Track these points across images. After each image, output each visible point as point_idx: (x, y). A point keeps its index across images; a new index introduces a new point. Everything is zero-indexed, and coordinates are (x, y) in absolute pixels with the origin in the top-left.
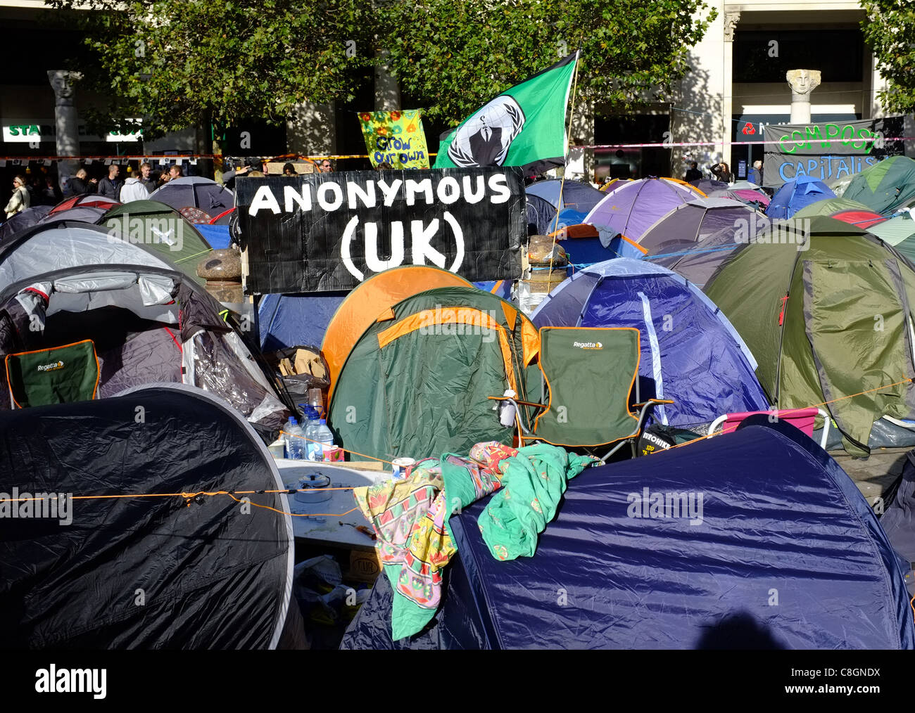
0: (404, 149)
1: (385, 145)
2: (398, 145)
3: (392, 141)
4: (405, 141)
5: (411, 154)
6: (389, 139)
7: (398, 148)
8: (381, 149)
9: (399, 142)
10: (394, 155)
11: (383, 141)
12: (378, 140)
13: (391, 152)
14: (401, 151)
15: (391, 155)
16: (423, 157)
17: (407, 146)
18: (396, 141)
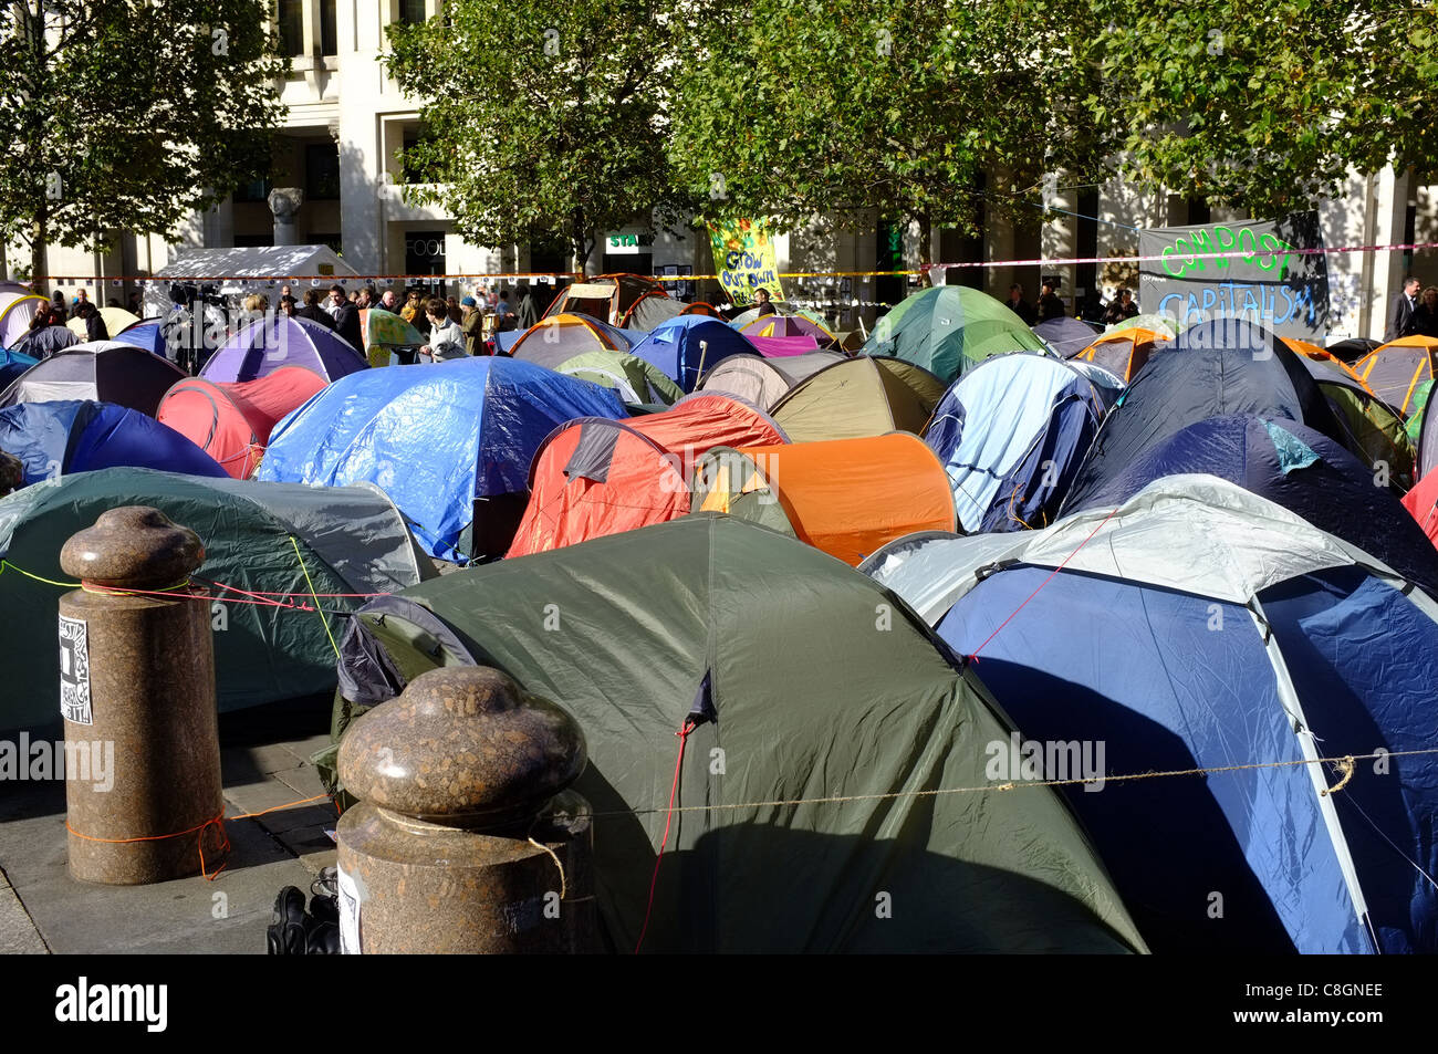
0: (755, 267)
1: (736, 262)
2: (749, 262)
3: (744, 257)
4: (757, 257)
5: (760, 275)
6: (741, 255)
7: (748, 267)
8: (730, 267)
9: (751, 259)
10: (743, 275)
11: (735, 257)
12: (729, 256)
13: (740, 272)
14: (752, 271)
15: (739, 275)
16: (773, 279)
17: (758, 264)
18: (749, 257)
